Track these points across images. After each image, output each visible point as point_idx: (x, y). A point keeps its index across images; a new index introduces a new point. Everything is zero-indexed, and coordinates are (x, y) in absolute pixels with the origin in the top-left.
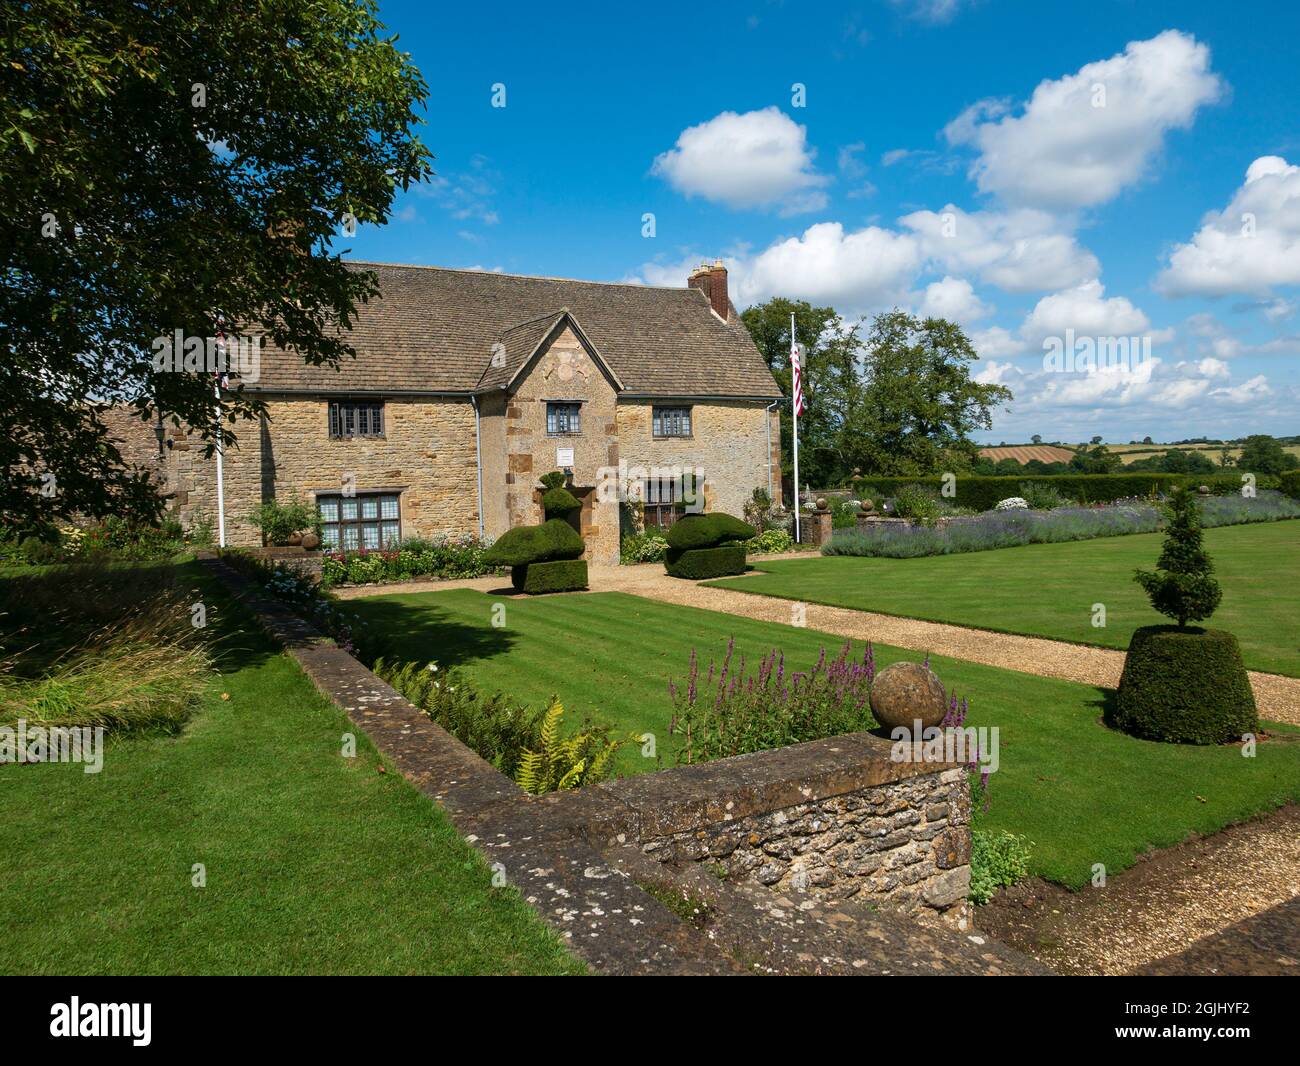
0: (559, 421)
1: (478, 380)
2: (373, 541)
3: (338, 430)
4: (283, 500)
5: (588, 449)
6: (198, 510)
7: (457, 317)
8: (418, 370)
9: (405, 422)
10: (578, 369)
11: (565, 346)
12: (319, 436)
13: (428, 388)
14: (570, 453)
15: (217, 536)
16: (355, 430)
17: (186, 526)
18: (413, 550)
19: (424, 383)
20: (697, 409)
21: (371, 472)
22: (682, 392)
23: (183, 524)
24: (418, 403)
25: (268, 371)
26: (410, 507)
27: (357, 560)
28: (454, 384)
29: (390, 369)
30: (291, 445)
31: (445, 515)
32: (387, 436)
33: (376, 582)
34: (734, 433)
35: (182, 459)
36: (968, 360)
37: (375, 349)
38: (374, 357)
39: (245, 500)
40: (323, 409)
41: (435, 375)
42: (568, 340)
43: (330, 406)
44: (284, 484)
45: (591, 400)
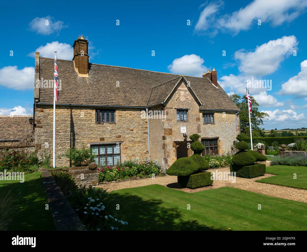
0: (180, 116)
1: (147, 103)
2: (111, 162)
3: (99, 121)
4: (78, 147)
5: (191, 126)
6: (45, 152)
7: (137, 83)
8: (126, 99)
9: (123, 118)
10: (187, 97)
11: (182, 89)
12: (92, 122)
13: (130, 105)
14: (185, 128)
15: (52, 162)
16: (105, 120)
17: (40, 158)
18: (128, 166)
19: (129, 104)
20: (216, 114)
21: (110, 136)
22: (211, 108)
23: (39, 157)
24: (127, 111)
25: (73, 98)
26: (124, 149)
27: (109, 171)
28: (139, 104)
29: (117, 99)
30: (81, 126)
31: (137, 152)
32: (116, 123)
33: (116, 180)
34: (227, 122)
35: (40, 131)
36: (257, 106)
37: (111, 92)
38: (111, 94)
39: (64, 147)
40: (94, 112)
41: (133, 101)
42: (183, 87)
43: (96, 111)
44: (78, 141)
45: (191, 109)
